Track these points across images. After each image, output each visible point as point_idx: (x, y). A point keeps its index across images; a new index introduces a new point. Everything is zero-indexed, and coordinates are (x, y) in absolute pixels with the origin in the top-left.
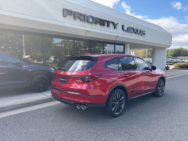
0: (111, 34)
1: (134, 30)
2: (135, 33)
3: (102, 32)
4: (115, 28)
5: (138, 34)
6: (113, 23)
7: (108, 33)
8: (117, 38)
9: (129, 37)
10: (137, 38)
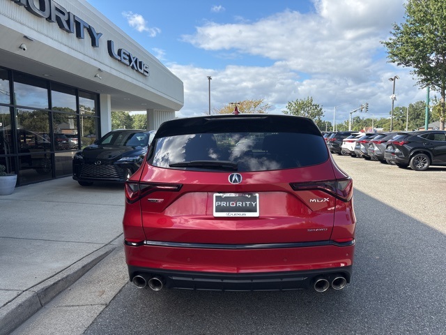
0: (86, 60)
1: (130, 61)
2: (133, 67)
3: (65, 50)
4: (94, 44)
5: (137, 71)
6: (90, 30)
7: (81, 57)
8: (98, 75)
9: (122, 76)
10: (135, 82)
